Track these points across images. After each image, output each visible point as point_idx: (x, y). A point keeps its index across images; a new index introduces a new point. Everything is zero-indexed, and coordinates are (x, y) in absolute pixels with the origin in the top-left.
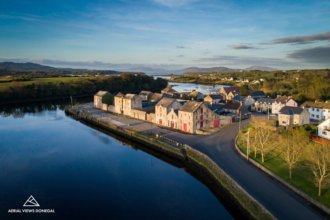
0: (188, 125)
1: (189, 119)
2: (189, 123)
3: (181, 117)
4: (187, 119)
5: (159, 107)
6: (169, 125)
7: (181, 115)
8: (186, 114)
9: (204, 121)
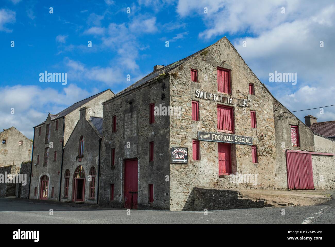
0: (143, 163)
1: (152, 120)
2: (151, 144)
3: (114, 130)
4: (138, 126)
5: (44, 127)
6: (67, 193)
7: (114, 118)
8: (134, 104)
9: (238, 140)
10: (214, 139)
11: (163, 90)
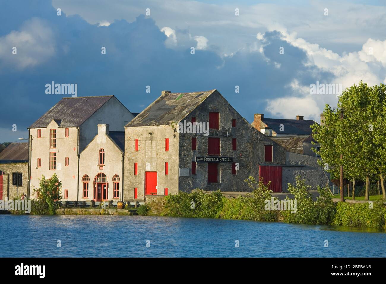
0: (160, 175)
1: (167, 149)
2: (166, 164)
3: (136, 149)
4: (157, 151)
5: (45, 132)
6: (86, 194)
7: (136, 141)
8: (153, 135)
9: (222, 160)
10: (205, 160)
11: (175, 132)
